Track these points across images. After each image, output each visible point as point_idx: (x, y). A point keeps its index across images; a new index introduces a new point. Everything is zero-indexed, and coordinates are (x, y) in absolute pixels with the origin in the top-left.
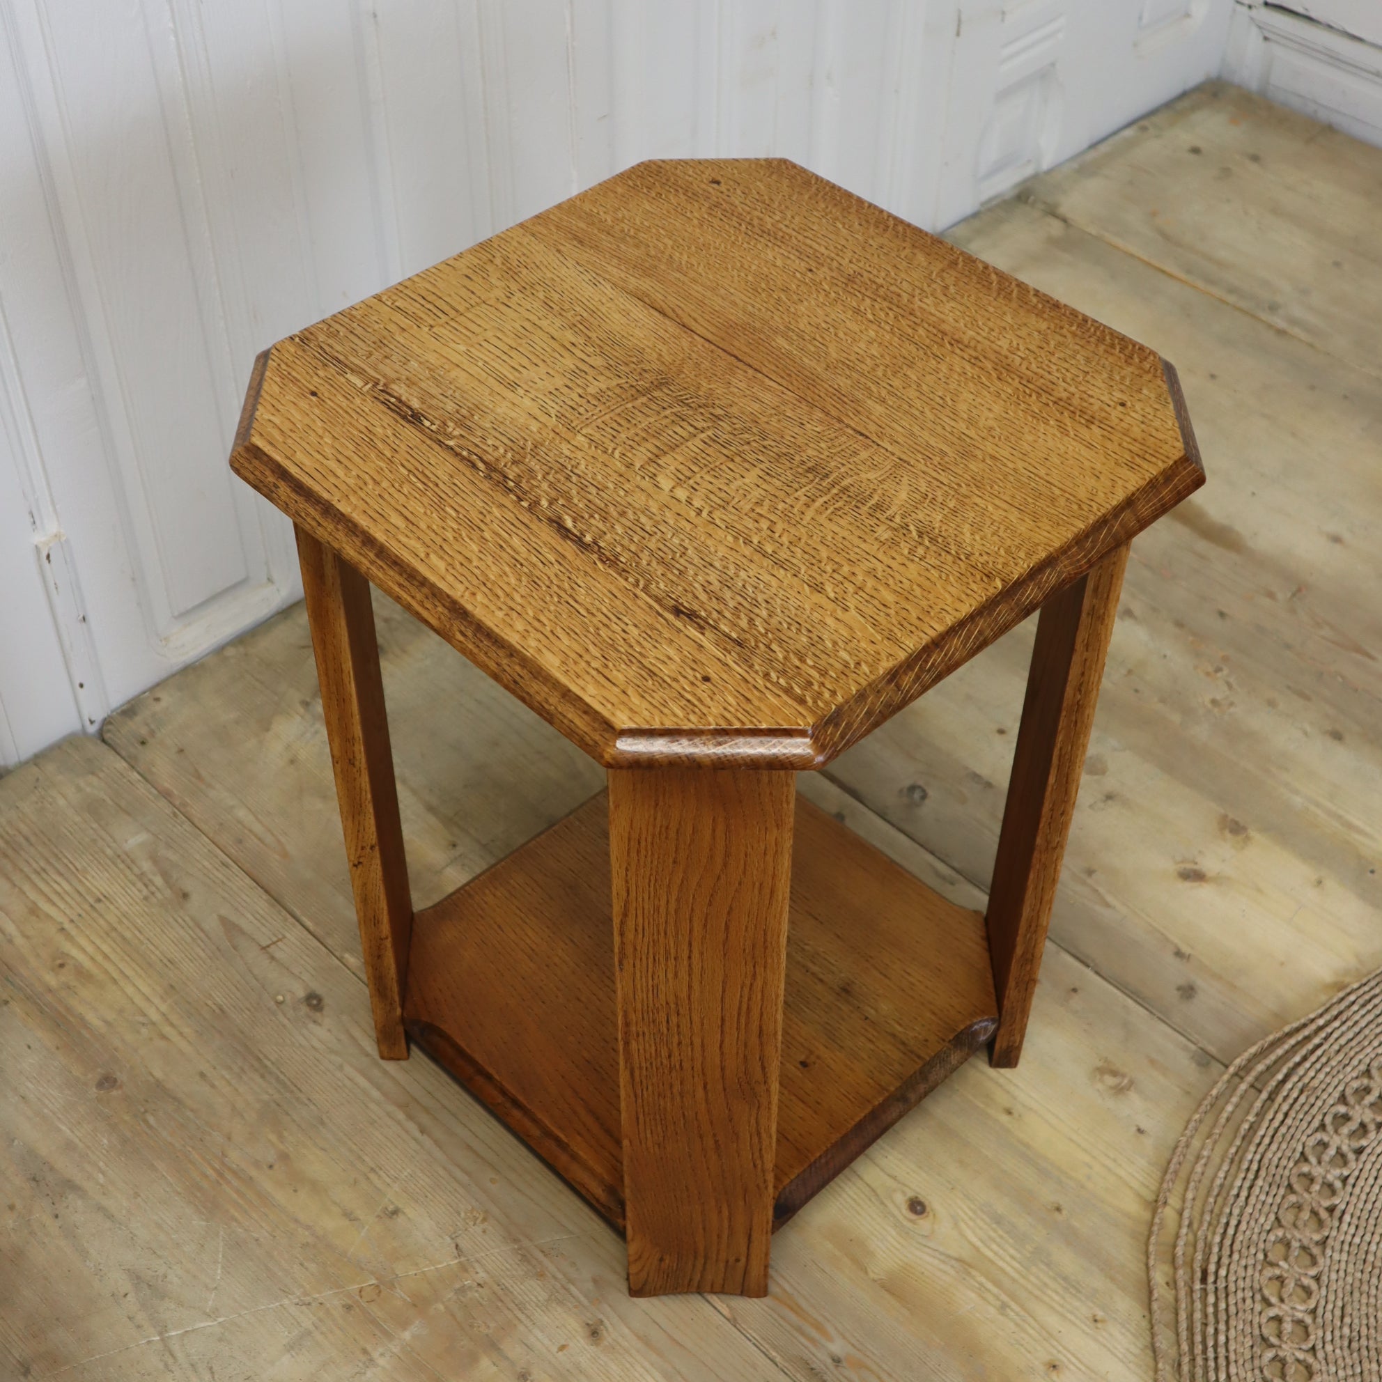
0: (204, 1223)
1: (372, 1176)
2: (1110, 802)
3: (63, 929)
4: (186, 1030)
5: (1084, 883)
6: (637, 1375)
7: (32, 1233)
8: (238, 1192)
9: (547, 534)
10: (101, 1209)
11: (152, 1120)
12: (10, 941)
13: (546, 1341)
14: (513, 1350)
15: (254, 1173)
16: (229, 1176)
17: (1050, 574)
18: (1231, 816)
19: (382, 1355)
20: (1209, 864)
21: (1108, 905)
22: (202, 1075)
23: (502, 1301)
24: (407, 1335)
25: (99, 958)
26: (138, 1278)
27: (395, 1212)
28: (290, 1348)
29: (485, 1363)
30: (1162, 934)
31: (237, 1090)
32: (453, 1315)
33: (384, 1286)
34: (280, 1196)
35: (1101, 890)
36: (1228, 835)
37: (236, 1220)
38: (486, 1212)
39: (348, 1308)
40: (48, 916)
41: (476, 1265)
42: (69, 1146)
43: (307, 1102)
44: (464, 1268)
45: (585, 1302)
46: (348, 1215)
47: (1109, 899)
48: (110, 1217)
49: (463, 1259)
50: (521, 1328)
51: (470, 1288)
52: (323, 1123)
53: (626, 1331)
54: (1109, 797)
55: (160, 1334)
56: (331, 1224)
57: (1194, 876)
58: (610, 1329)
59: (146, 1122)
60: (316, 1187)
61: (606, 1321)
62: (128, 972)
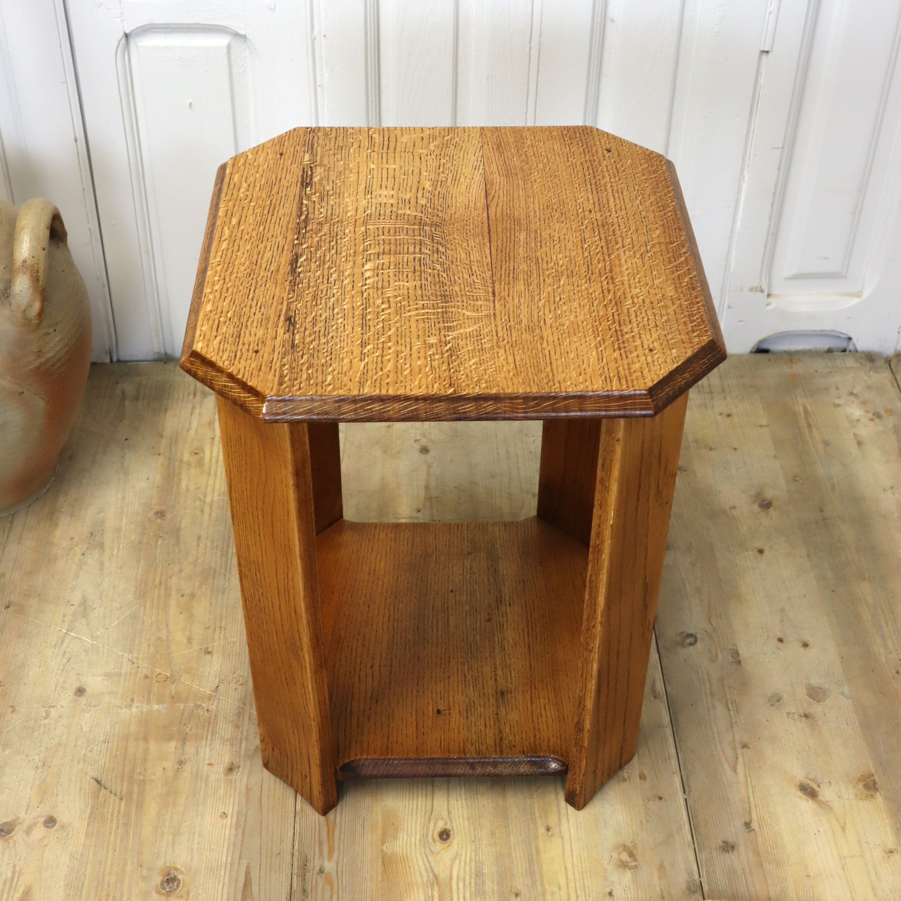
0: (132, 599)
1: (218, 630)
2: (804, 719)
3: (213, 439)
4: (214, 514)
5: (735, 749)
6: (228, 802)
7: (68, 554)
8: (159, 596)
9: (286, 257)
10: (102, 564)
11: (160, 542)
12: (188, 430)
13: (207, 756)
14: (190, 748)
15: (173, 593)
16: (163, 588)
17: (490, 405)
18: (876, 778)
19: (137, 707)
20: (827, 793)
21: (734, 770)
22: (199, 538)
23: (209, 724)
24: (156, 707)
25: (214, 460)
26: (85, 602)
27: (209, 653)
28: (107, 675)
29: (173, 744)
30: (750, 808)
31: (205, 554)
32: (183, 714)
33: (171, 679)
34: (173, 610)
35: (740, 759)
36: (861, 786)
37: (145, 607)
38: (246, 681)
39: (146, 677)
40: (214, 430)
41: (216, 701)
42: (118, 530)
43: (227, 579)
44: (210, 698)
45: (243, 752)
46: (190, 640)
47: (740, 768)
48: (102, 569)
49: (214, 694)
50: (204, 742)
51: (203, 708)
52: (223, 593)
53: (245, 780)
54: (806, 716)
55: (68, 631)
56: (179, 637)
57: (809, 791)
58: (239, 773)
59: (157, 541)
60: (191, 618)
61: (241, 768)
62: (219, 474)
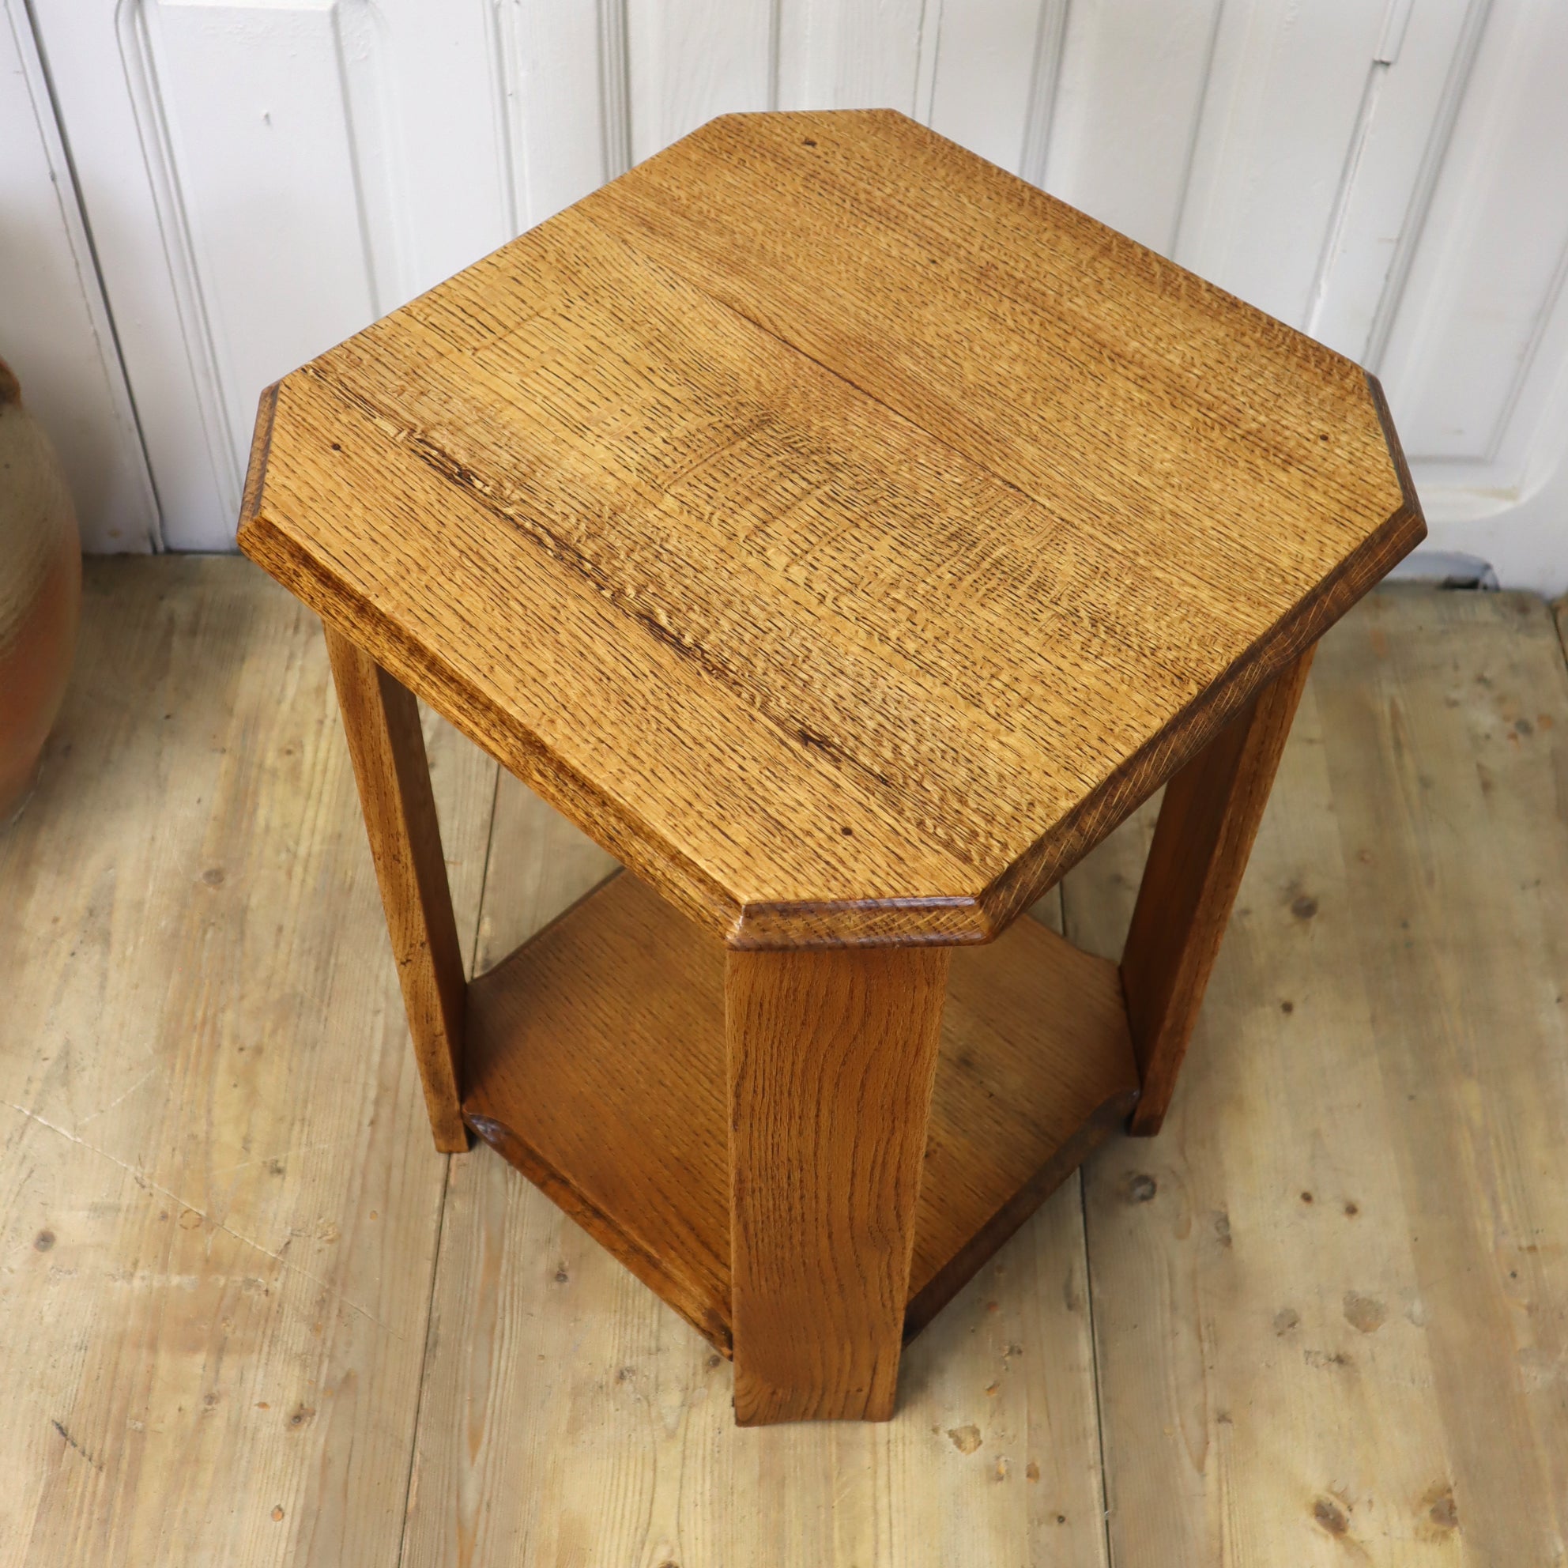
0: (151, 1052)
1: (297, 1127)
2: (1335, 1366)
3: (321, 722)
4: (310, 882)
5: (1204, 1424)
6: (287, 1483)
7: (46, 953)
8: (199, 1050)
10: (104, 976)
11: (209, 935)
12: (279, 702)
13: (258, 1387)
14: (229, 1369)
15: (226, 1043)
16: (208, 1029)
18: (1455, 1495)
19: (143, 1278)
20: (1364, 1525)
21: (1200, 1467)
22: (280, 929)
23: (266, 1321)
24: (175, 1280)
25: (319, 768)
26: (67, 1053)
27: (279, 1171)
28: (96, 1209)
29: (200, 1358)
30: (1221, 1549)
31: (288, 964)
32: (222, 1299)
33: (207, 1223)
34: (222, 1079)
35: (1213, 1445)
36: (1426, 1512)
37: (173, 1069)
38: (340, 1236)
39: (164, 1216)
40: (324, 703)
41: (284, 1273)
42: (139, 905)
43: (323, 1018)
44: (273, 1266)
45: (322, 1384)
46: (247, 1142)
47: (1211, 1463)
48: (102, 987)
49: (280, 1258)
50: (255, 1357)
51: (258, 1287)
52: (313, 1048)
53: (322, 1440)
54: (1340, 1360)
55: (33, 1112)
56: (228, 1135)
57: (1331, 1520)
58: (313, 1426)
59: (205, 932)
60: (252, 1097)
61: (316, 1418)
62: (325, 798)
